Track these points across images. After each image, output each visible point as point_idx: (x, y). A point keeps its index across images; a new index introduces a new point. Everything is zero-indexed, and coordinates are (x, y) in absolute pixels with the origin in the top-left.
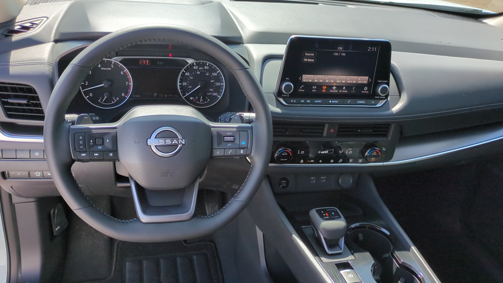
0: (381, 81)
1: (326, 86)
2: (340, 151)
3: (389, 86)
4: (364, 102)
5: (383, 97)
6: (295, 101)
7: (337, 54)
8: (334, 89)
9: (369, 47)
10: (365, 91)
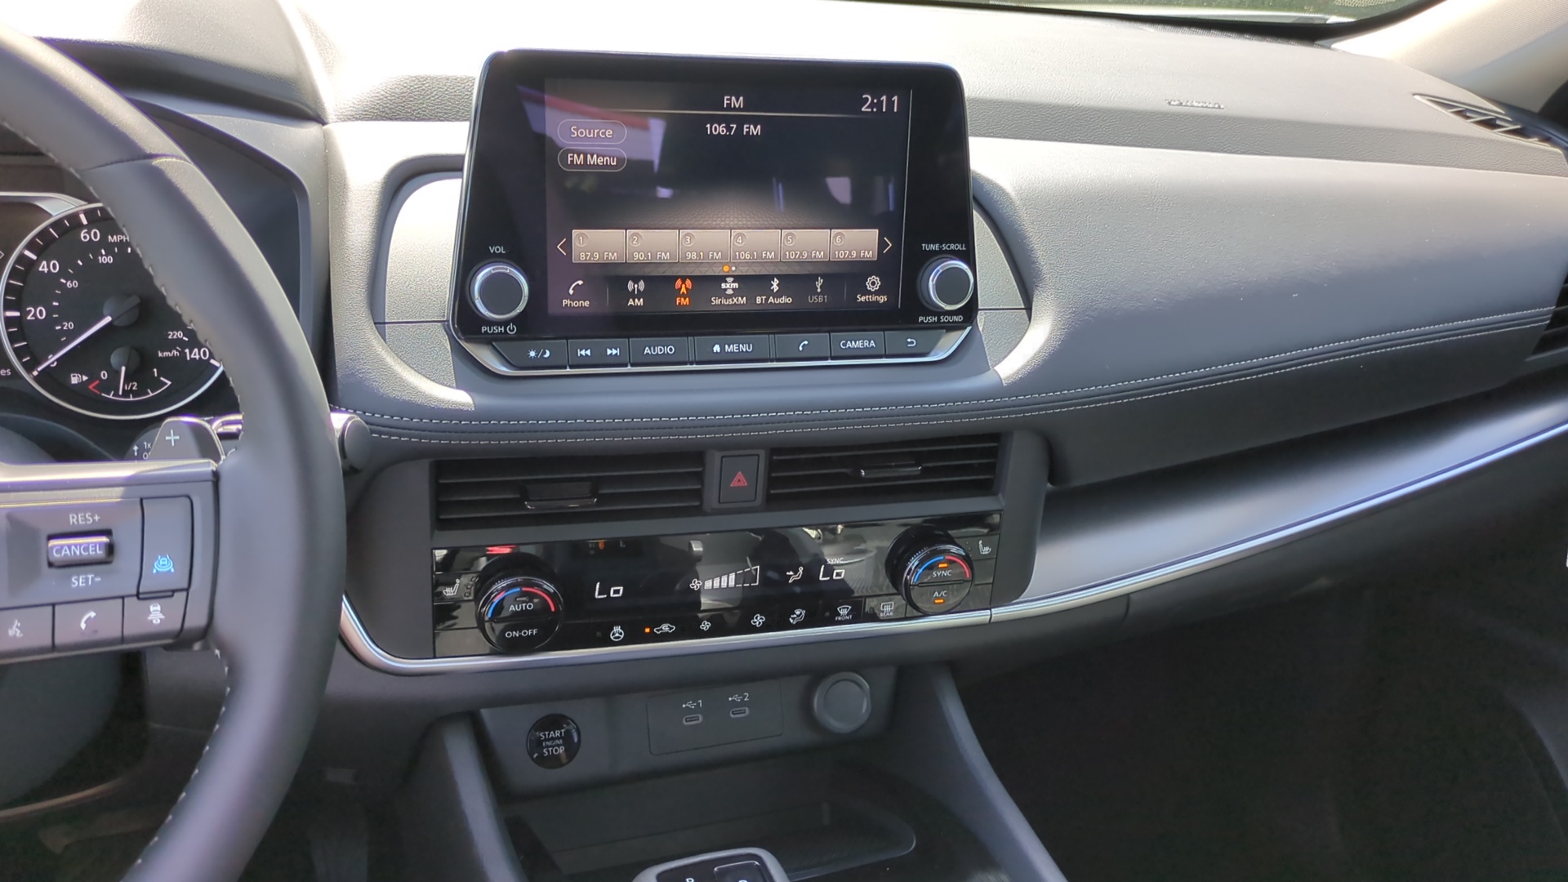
0: (934, 247)
1: (692, 278)
2: (791, 573)
3: (972, 266)
4: (872, 344)
5: (955, 318)
6: (548, 354)
7: (721, 129)
8: (730, 292)
9: (863, 94)
10: (870, 293)
